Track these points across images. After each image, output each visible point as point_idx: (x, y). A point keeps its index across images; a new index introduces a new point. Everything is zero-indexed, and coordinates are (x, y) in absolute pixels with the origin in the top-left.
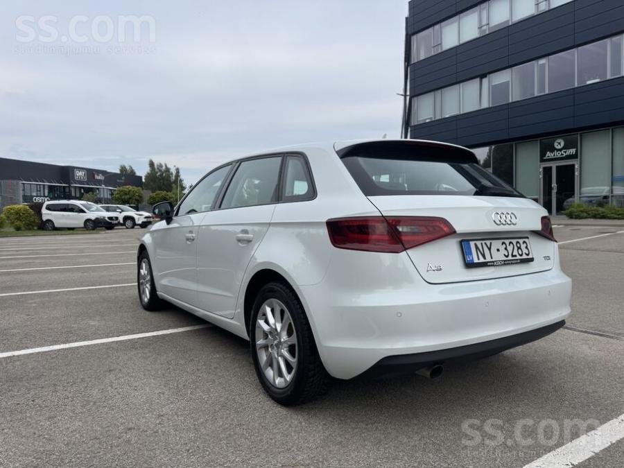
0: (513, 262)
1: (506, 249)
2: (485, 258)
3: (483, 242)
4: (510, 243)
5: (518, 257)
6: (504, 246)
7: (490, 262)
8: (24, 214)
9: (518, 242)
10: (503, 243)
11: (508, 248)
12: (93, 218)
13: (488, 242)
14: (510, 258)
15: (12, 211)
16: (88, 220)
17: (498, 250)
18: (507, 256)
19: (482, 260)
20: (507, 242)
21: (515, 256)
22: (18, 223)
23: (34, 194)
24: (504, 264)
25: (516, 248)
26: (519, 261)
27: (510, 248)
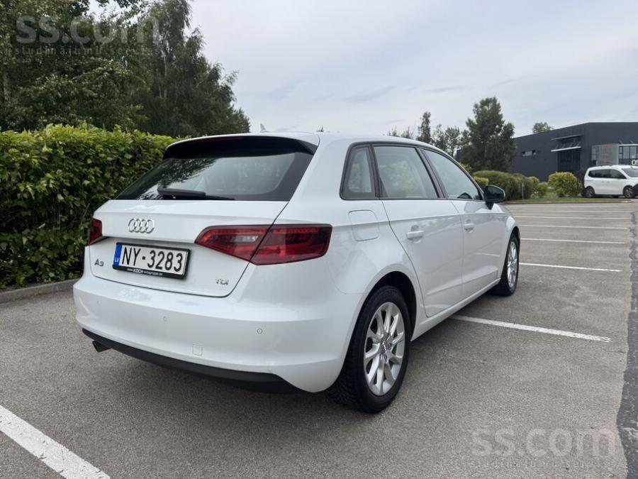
0: (154, 274)
1: (153, 258)
2: (128, 263)
3: (133, 247)
4: (162, 253)
5: (164, 270)
6: (153, 255)
7: (130, 268)
8: (567, 181)
9: (171, 254)
10: (153, 252)
11: (155, 259)
12: (633, 185)
13: (137, 248)
14: (153, 269)
15: (556, 178)
16: (628, 187)
17: (144, 258)
18: (150, 266)
19: (125, 264)
20: (157, 251)
21: (161, 268)
22: (560, 189)
23: (633, 157)
24: (144, 273)
25: (165, 260)
26: (161, 274)
27: (157, 259)
